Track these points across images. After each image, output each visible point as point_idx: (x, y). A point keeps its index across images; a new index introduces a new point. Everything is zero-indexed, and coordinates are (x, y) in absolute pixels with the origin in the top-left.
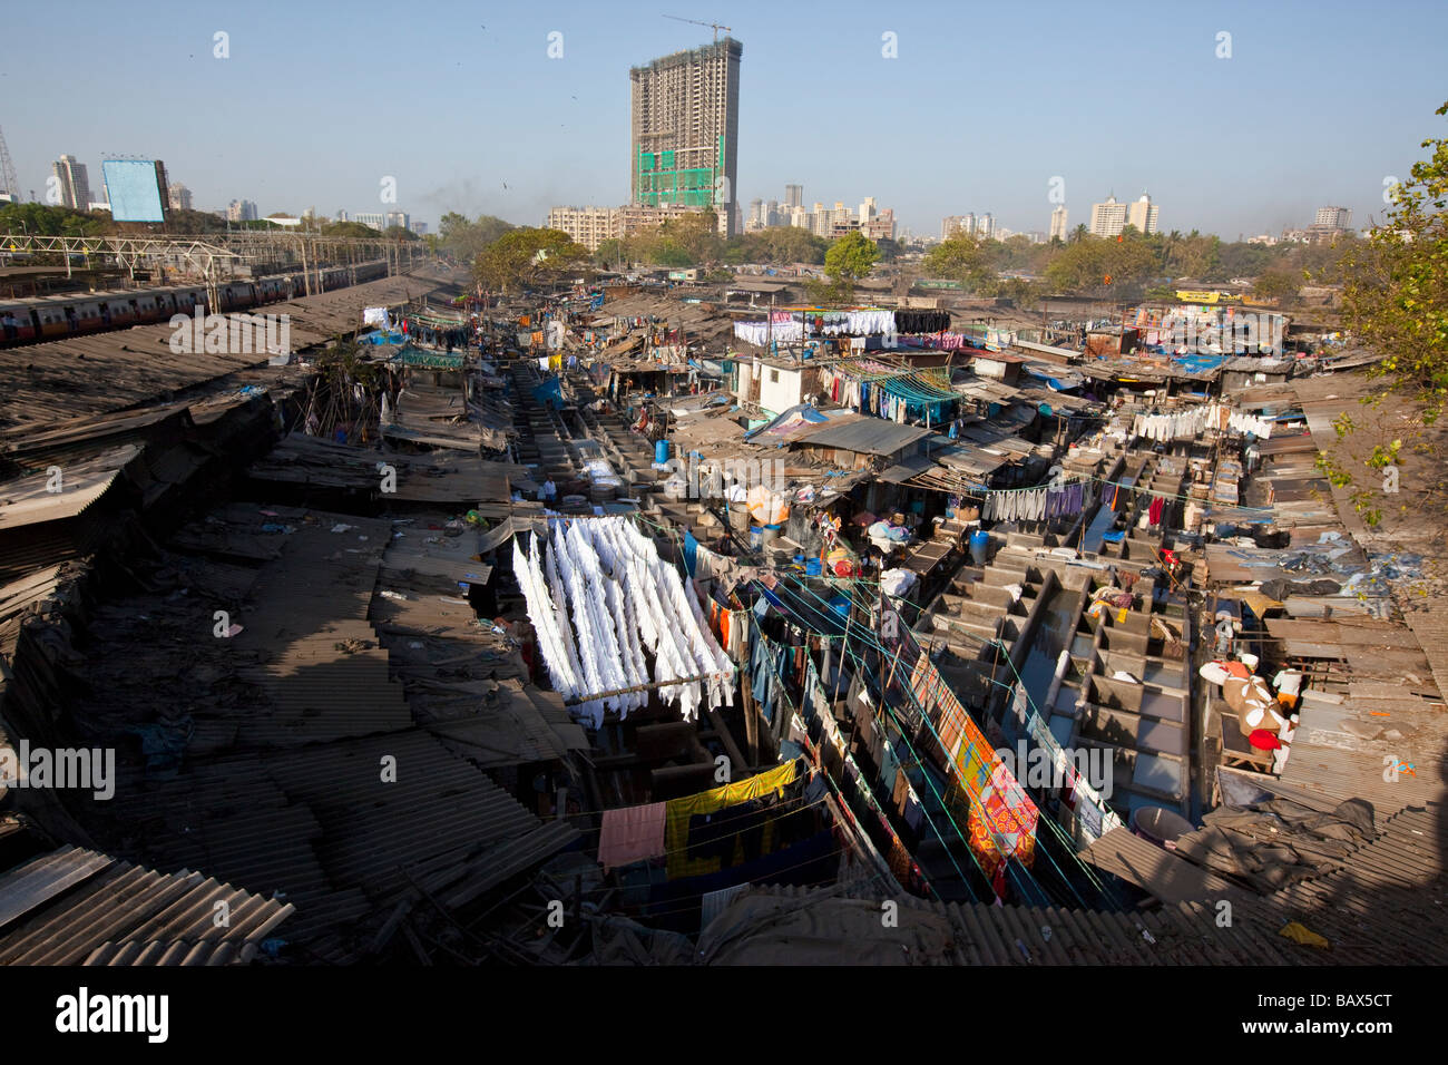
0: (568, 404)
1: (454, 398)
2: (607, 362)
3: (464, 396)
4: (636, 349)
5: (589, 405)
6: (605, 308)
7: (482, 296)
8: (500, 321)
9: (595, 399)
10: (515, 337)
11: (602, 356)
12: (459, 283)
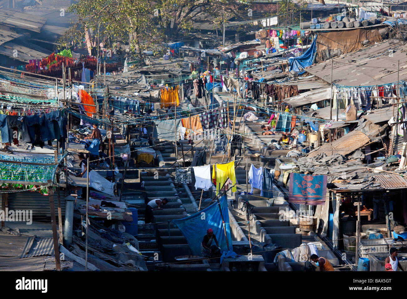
0: (244, 250)
1: (37, 239)
2: (320, 171)
3: (55, 236)
4: (373, 146)
5: (286, 252)
6: (317, 70)
7: (94, 50)
8: (124, 97)
9: (297, 241)
10: (151, 127)
11: (310, 159)
12: (52, 29)
